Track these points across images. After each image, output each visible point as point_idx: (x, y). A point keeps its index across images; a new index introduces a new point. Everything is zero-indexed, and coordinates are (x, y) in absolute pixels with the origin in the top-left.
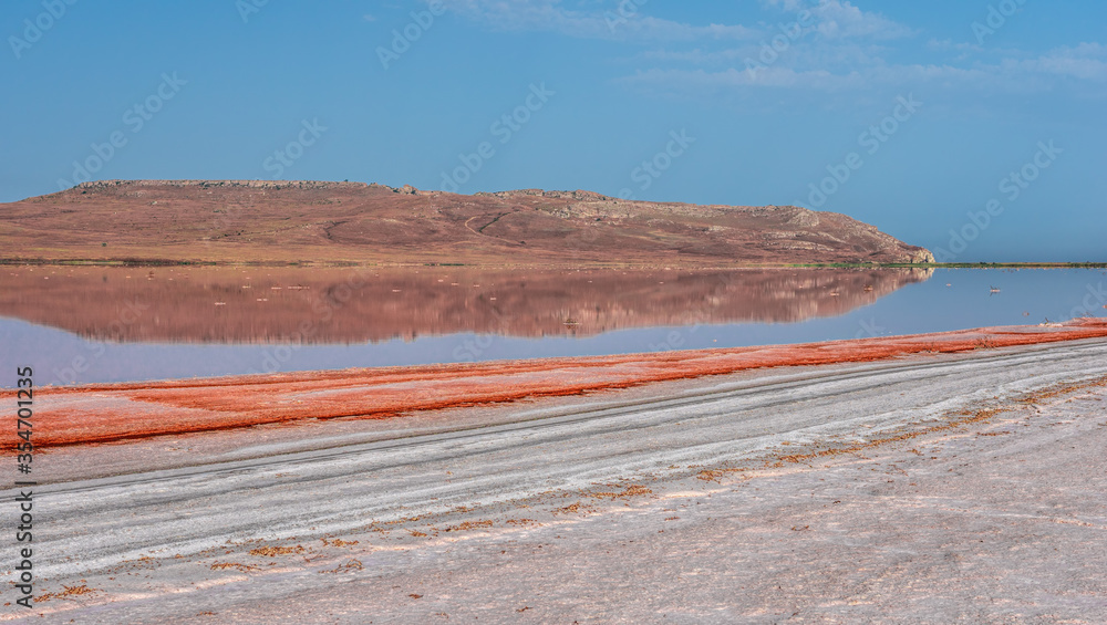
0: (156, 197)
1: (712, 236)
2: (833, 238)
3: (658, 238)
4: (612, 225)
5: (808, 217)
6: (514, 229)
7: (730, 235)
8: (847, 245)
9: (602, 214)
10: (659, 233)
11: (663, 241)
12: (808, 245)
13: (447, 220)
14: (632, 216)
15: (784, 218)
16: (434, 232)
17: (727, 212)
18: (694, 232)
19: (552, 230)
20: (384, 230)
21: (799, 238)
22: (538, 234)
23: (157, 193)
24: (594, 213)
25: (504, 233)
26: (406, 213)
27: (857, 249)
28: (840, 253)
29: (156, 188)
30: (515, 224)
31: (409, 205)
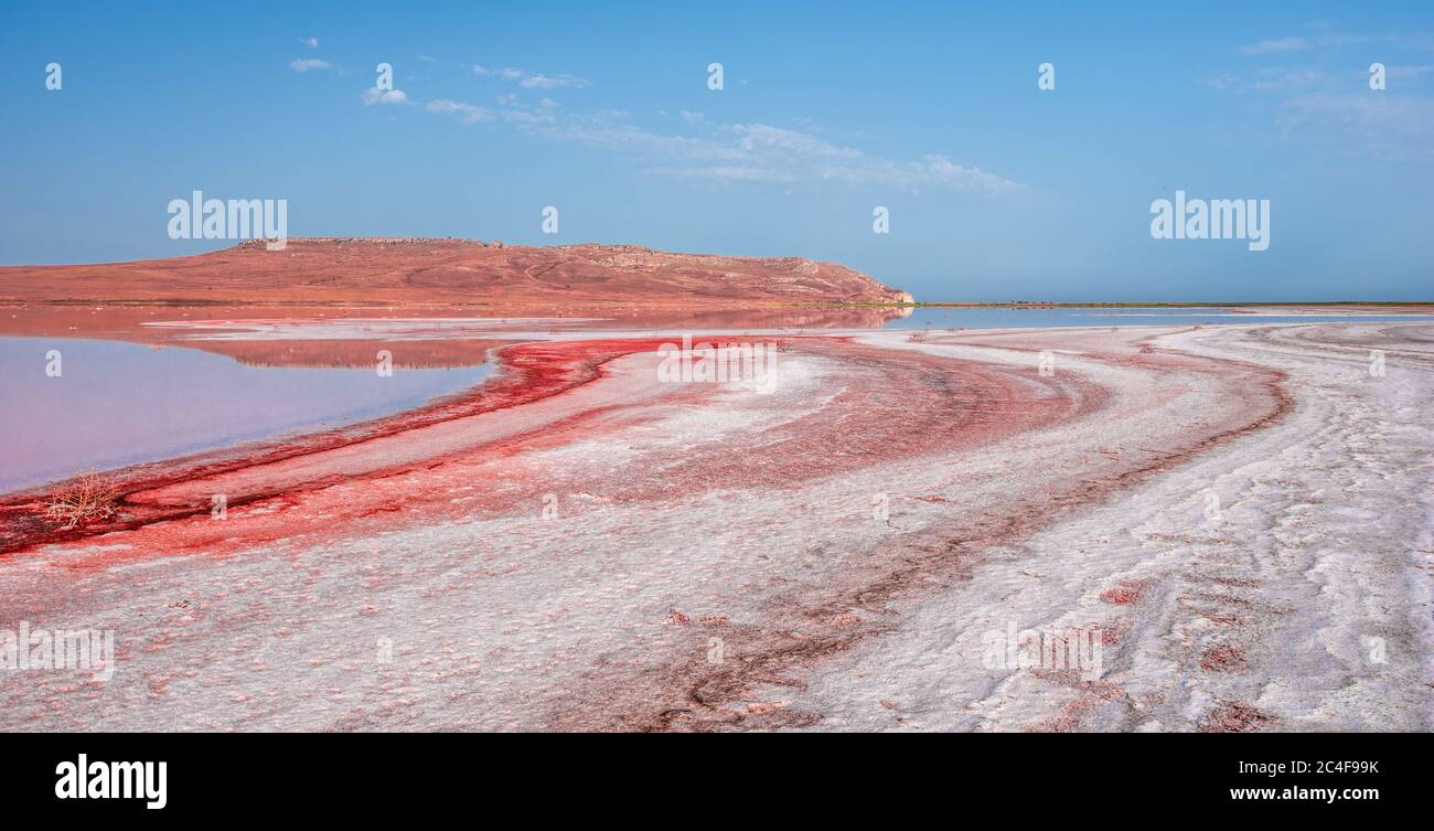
0: (295, 251)
1: (726, 281)
2: (826, 283)
3: (682, 283)
4: (647, 272)
5: (810, 266)
6: (564, 275)
7: (742, 281)
8: (835, 288)
9: (640, 263)
10: (684, 278)
11: (685, 286)
12: (801, 288)
13: (512, 268)
14: (664, 265)
15: (789, 266)
16: (497, 277)
17: (745, 262)
18: (713, 278)
19: (596, 275)
20: (457, 276)
21: (798, 283)
22: (585, 279)
23: (298, 247)
24: (633, 263)
25: (557, 278)
26: (481, 263)
27: (844, 291)
28: (827, 295)
29: (299, 244)
30: (566, 271)
31: (484, 257)
